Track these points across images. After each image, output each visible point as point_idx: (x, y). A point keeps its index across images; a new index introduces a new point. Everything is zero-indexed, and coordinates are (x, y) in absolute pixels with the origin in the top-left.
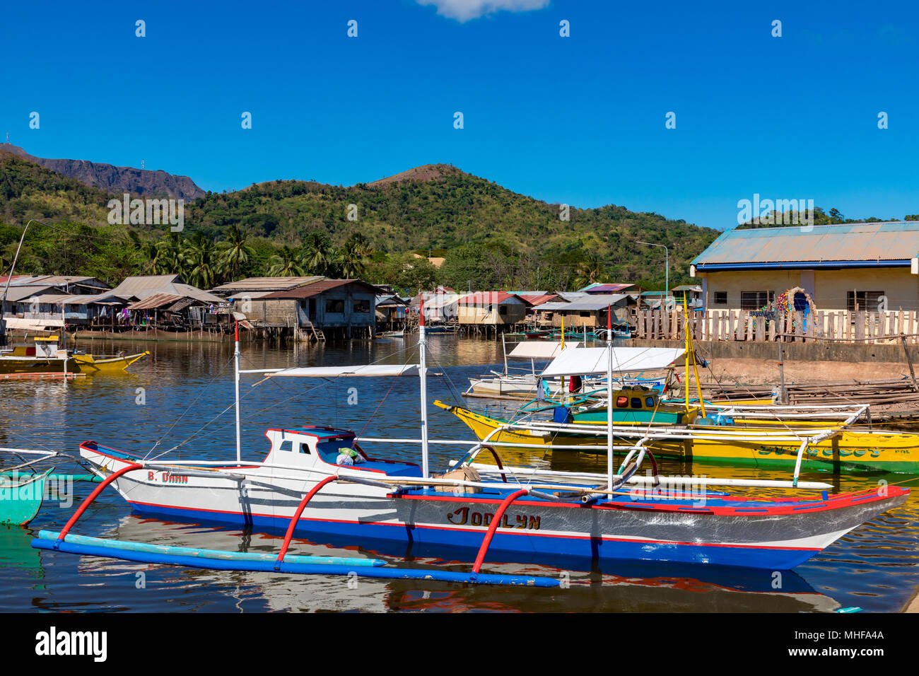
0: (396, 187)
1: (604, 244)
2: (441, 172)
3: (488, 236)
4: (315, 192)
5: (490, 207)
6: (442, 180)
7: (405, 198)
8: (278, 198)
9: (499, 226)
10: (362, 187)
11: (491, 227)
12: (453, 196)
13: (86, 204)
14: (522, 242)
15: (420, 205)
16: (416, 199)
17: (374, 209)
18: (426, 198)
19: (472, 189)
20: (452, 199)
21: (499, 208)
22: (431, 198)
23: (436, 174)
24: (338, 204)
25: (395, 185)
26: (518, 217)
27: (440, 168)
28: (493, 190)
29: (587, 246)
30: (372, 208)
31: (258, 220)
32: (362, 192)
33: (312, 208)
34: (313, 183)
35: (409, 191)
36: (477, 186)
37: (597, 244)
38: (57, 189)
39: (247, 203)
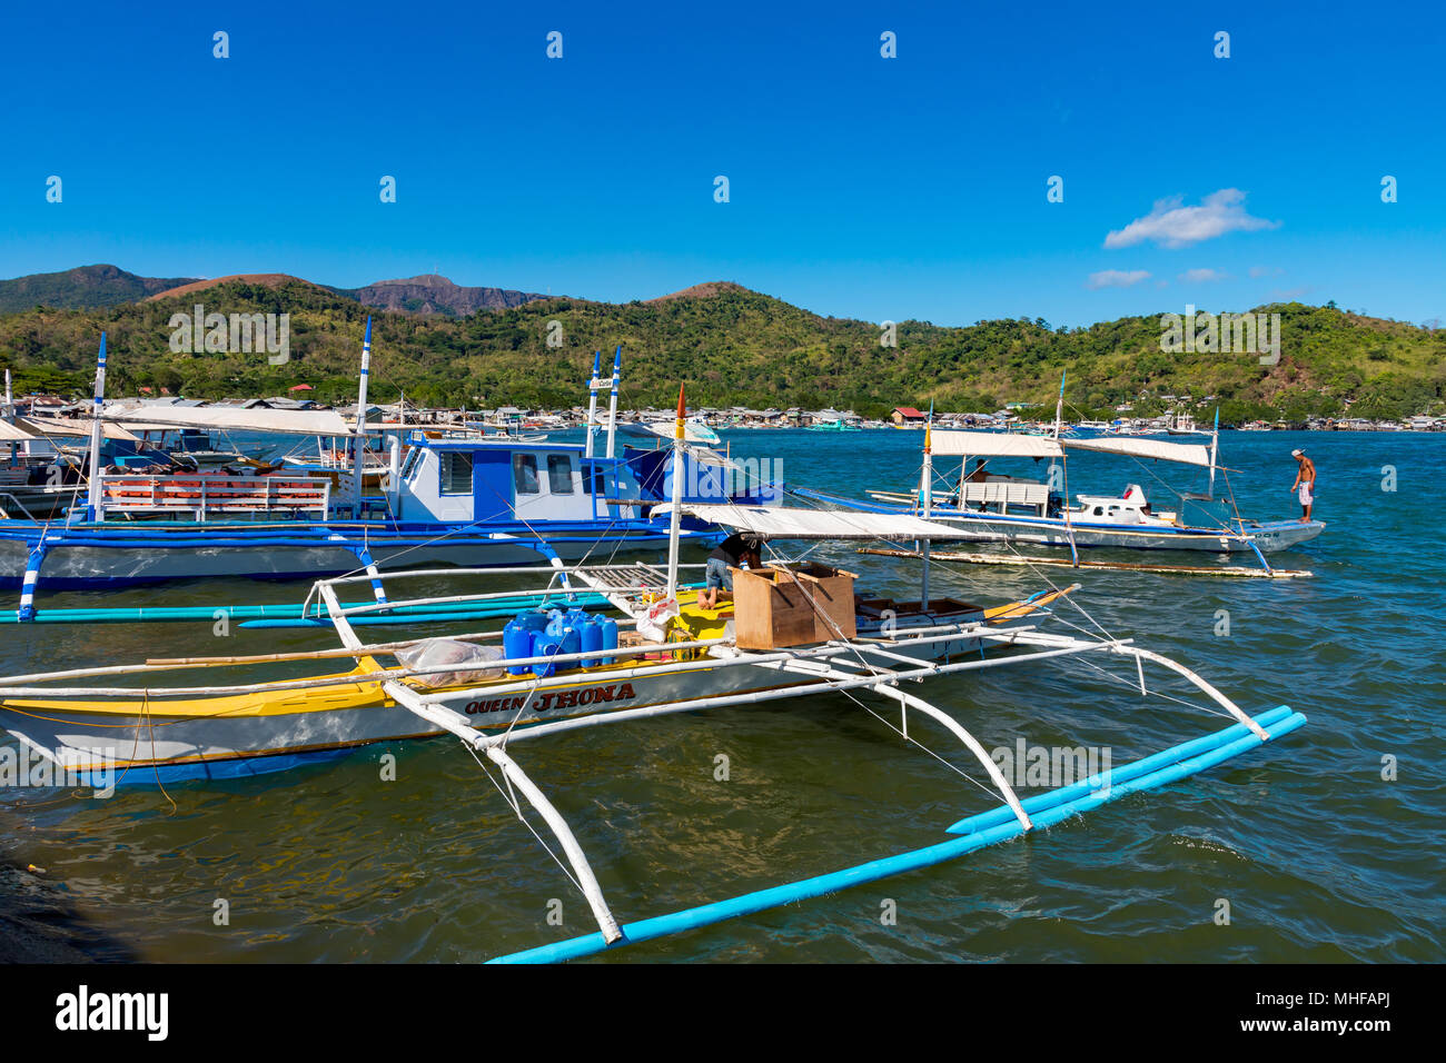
0: (670, 303)
1: (829, 355)
2: (719, 289)
3: (729, 348)
4: (578, 309)
5: (753, 321)
6: (716, 296)
7: (676, 313)
8: (543, 315)
9: (748, 340)
10: (637, 304)
11: (739, 340)
12: (722, 311)
13: (348, 321)
14: (761, 354)
15: (686, 320)
16: (686, 314)
17: (636, 324)
18: (694, 313)
19: (742, 304)
20: (719, 315)
21: (762, 321)
22: (698, 313)
23: (714, 291)
24: (598, 320)
25: (669, 301)
26: (776, 331)
27: (719, 287)
28: (763, 304)
29: (813, 357)
30: (631, 324)
31: (510, 334)
32: (636, 308)
33: (570, 323)
34: (582, 300)
35: (681, 306)
36: (747, 302)
37: (822, 355)
38: (325, 307)
39: (509, 319)
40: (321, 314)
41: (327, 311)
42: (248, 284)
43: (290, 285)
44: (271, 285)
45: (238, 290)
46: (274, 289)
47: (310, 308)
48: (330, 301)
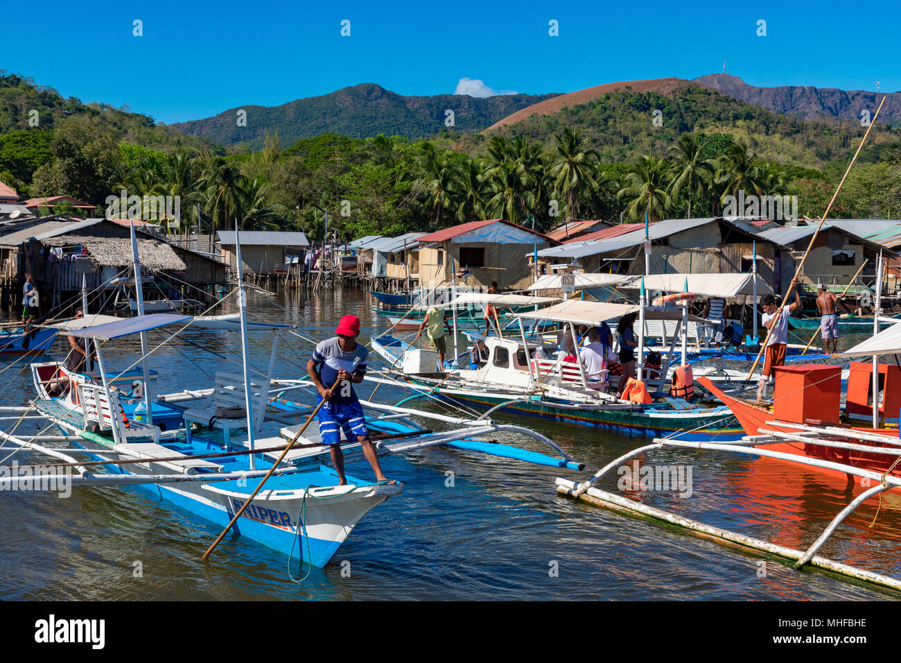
40: (734, 126)
41: (740, 123)
42: (644, 93)
43: (689, 92)
44: (666, 92)
45: (633, 100)
46: (671, 97)
47: (719, 119)
48: (741, 110)
